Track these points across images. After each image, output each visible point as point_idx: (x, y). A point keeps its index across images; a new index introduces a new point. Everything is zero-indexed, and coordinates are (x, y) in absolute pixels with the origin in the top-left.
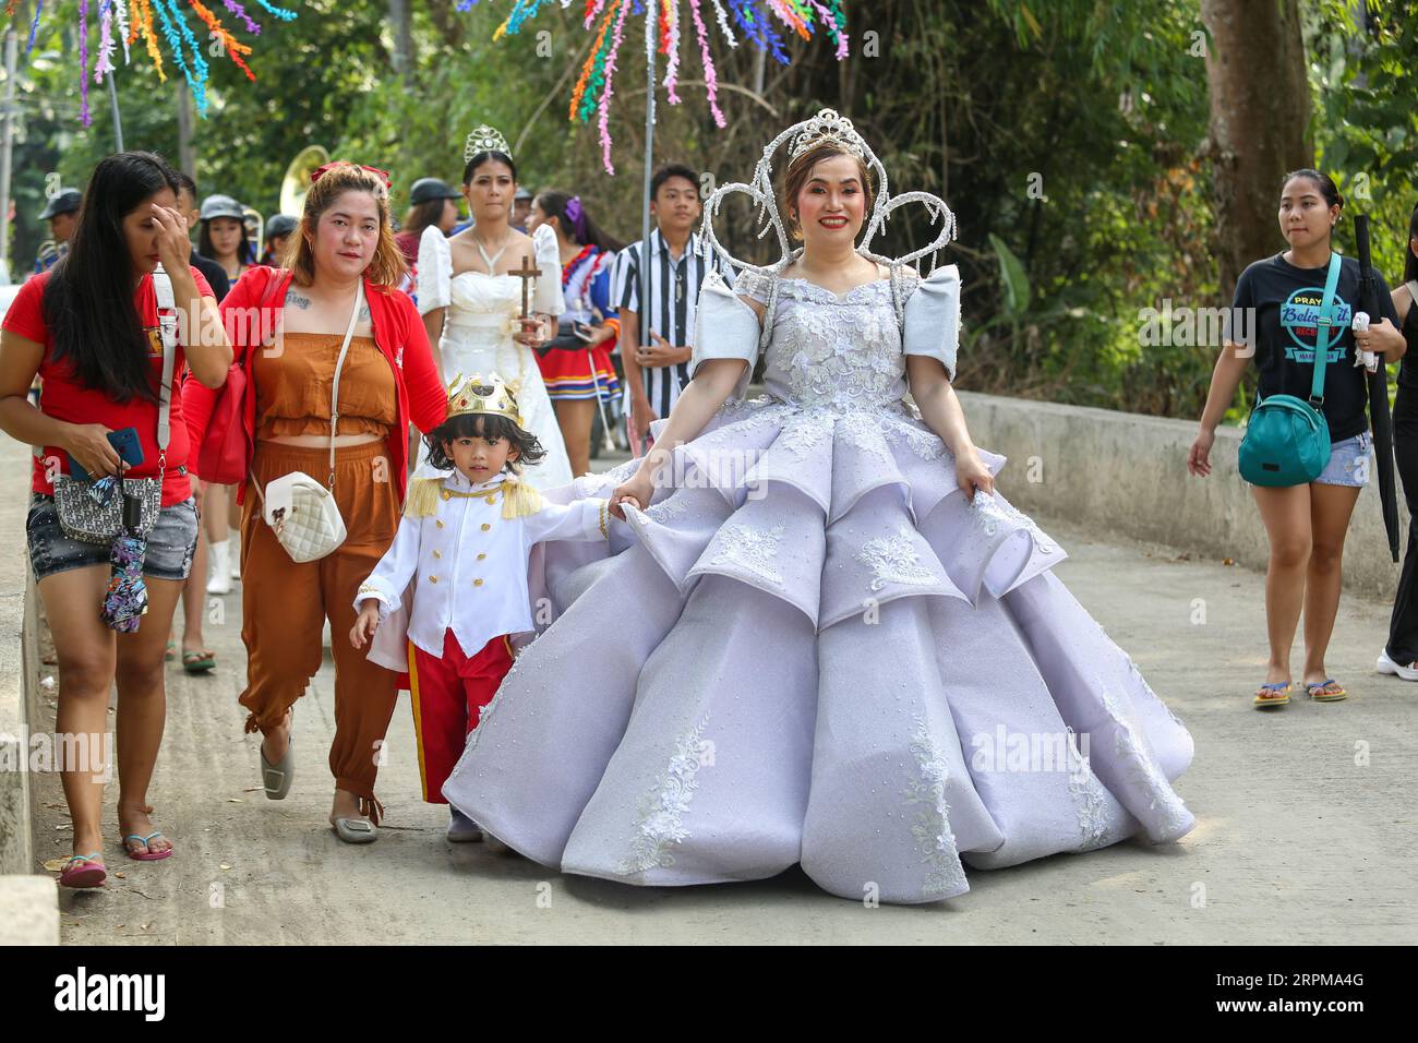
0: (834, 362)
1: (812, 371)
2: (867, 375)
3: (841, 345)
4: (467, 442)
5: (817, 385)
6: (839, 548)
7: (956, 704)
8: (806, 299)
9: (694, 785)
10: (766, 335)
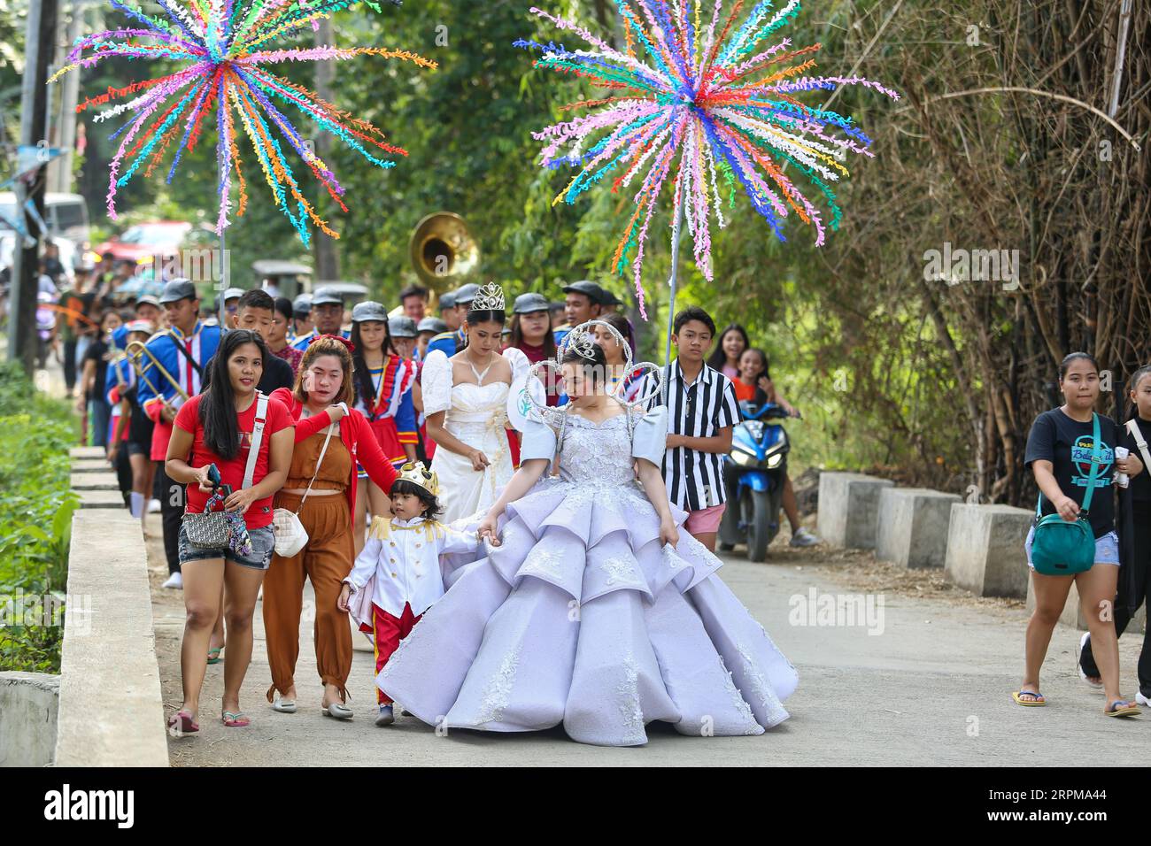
0: (594, 461)
1: (582, 466)
2: (612, 468)
3: (597, 452)
5: (585, 474)
6: (593, 561)
7: (655, 644)
8: (579, 426)
9: (514, 680)
10: (559, 445)
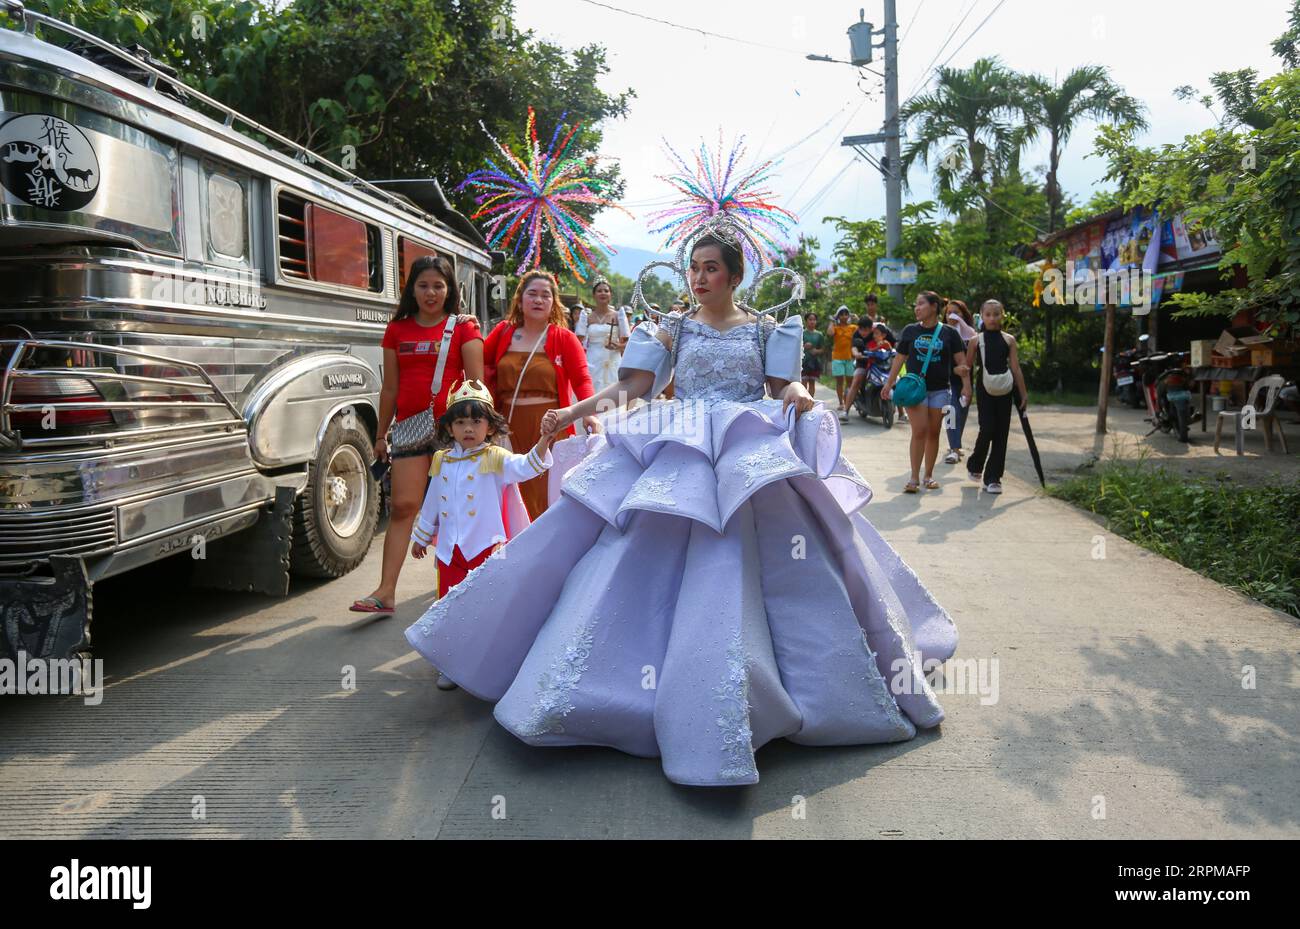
0: (713, 375)
4: (461, 422)
9: (583, 669)
